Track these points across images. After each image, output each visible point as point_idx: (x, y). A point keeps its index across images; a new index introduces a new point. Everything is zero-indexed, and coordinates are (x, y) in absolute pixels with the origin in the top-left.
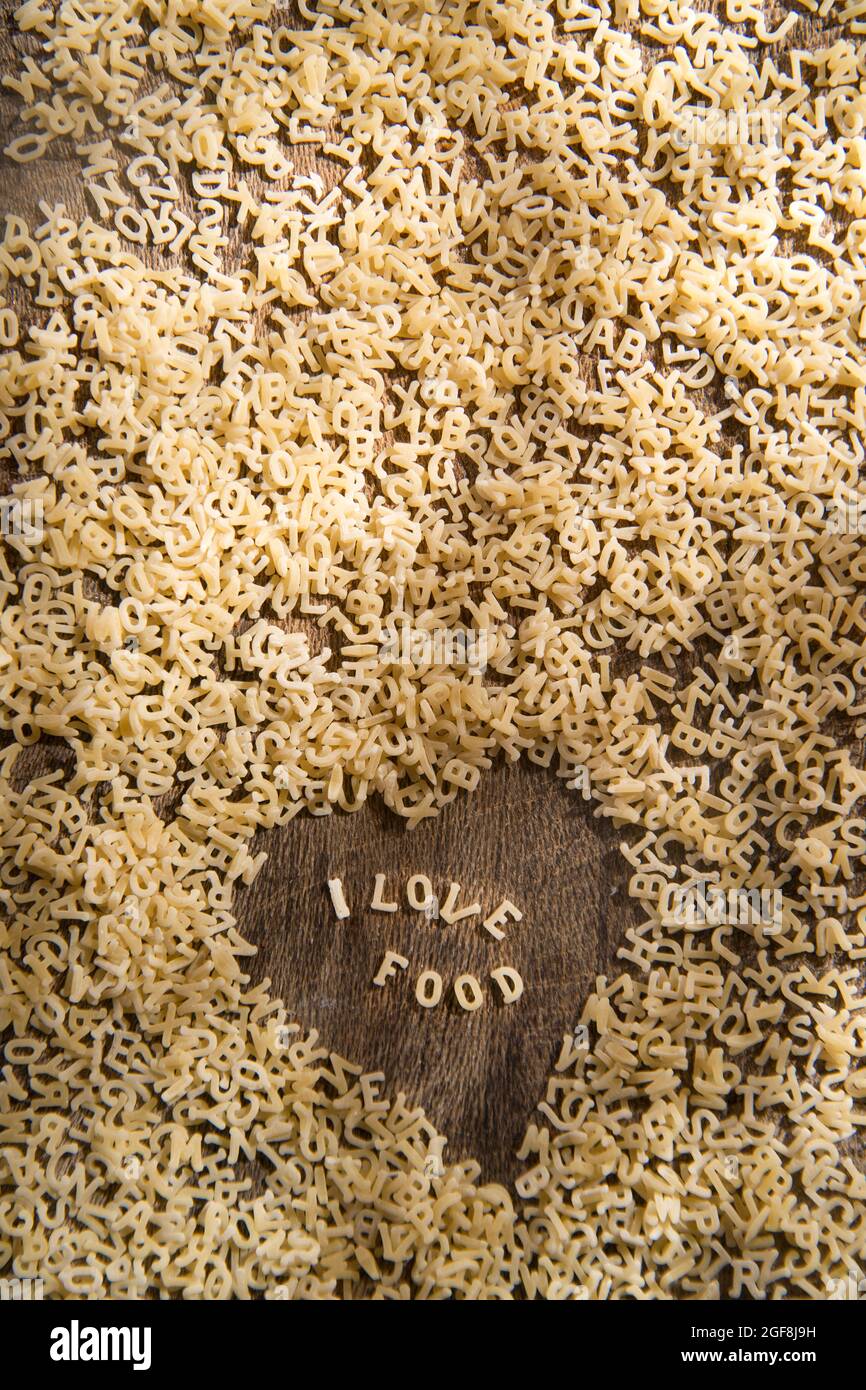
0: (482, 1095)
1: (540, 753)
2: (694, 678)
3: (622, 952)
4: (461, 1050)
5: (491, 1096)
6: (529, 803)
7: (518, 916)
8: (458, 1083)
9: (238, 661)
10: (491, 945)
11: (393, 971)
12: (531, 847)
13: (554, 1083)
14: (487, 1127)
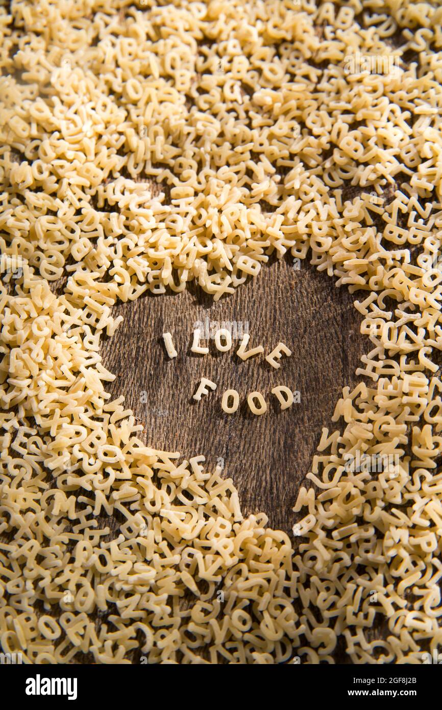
0: (268, 472)
1: (299, 251)
2: (394, 198)
3: (359, 371)
4: (253, 441)
5: (274, 472)
6: (293, 283)
7: (288, 352)
8: (251, 464)
9: (106, 201)
10: (271, 373)
11: (206, 392)
12: (295, 310)
13: (317, 459)
14: (272, 493)
